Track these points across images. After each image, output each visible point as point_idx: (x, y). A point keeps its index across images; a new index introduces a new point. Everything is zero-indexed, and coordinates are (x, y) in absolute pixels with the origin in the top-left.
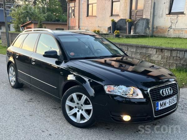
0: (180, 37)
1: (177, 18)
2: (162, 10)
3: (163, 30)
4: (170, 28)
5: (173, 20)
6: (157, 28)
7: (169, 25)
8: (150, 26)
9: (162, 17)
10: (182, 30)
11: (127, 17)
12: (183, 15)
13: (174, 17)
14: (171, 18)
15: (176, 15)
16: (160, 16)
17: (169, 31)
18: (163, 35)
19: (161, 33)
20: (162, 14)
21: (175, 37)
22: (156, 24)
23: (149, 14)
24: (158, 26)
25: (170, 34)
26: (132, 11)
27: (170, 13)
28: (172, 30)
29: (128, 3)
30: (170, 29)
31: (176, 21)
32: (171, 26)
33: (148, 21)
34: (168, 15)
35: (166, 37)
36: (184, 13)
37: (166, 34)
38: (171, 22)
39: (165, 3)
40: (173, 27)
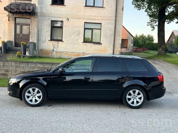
0: (61, 57)
1: (58, 44)
2: (44, 37)
3: (47, 52)
4: (53, 50)
5: (55, 45)
6: (41, 50)
7: (52, 48)
8: (36, 49)
9: (45, 42)
10: (62, 52)
11: (13, 39)
12: (62, 42)
13: (55, 43)
14: (53, 44)
15: (57, 42)
16: (44, 41)
17: (52, 53)
18: (47, 56)
19: (45, 54)
21: (58, 57)
22: (40, 48)
24: (42, 48)
25: (53, 55)
26: (16, 34)
27: (52, 40)
28: (54, 52)
29: (12, 27)
30: (53, 51)
31: (57, 46)
32: (54, 50)
34: (51, 41)
35: (50, 58)
36: (63, 40)
37: (50, 55)
38: (53, 46)
39: (47, 32)
40: (55, 50)
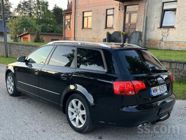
0: (171, 49)
1: (168, 31)
2: (153, 24)
3: (155, 42)
4: (162, 40)
5: (164, 33)
6: (149, 40)
7: (160, 37)
8: (142, 39)
9: (154, 30)
10: (172, 43)
11: (121, 30)
12: (174, 29)
13: (165, 30)
14: (162, 32)
15: (167, 29)
16: (152, 29)
17: (160, 43)
18: (155, 47)
19: (153, 45)
20: (154, 28)
21: (166, 49)
22: (148, 37)
23: (142, 28)
24: (150, 38)
25: (161, 46)
26: (125, 24)
27: (161, 27)
28: (163, 42)
29: (122, 17)
30: (161, 42)
31: (167, 34)
32: (162, 39)
33: (140, 33)
34: (160, 29)
35: (158, 49)
36: (175, 27)
37: (158, 46)
38: (162, 35)
39: (156, 17)
40: (164, 40)
